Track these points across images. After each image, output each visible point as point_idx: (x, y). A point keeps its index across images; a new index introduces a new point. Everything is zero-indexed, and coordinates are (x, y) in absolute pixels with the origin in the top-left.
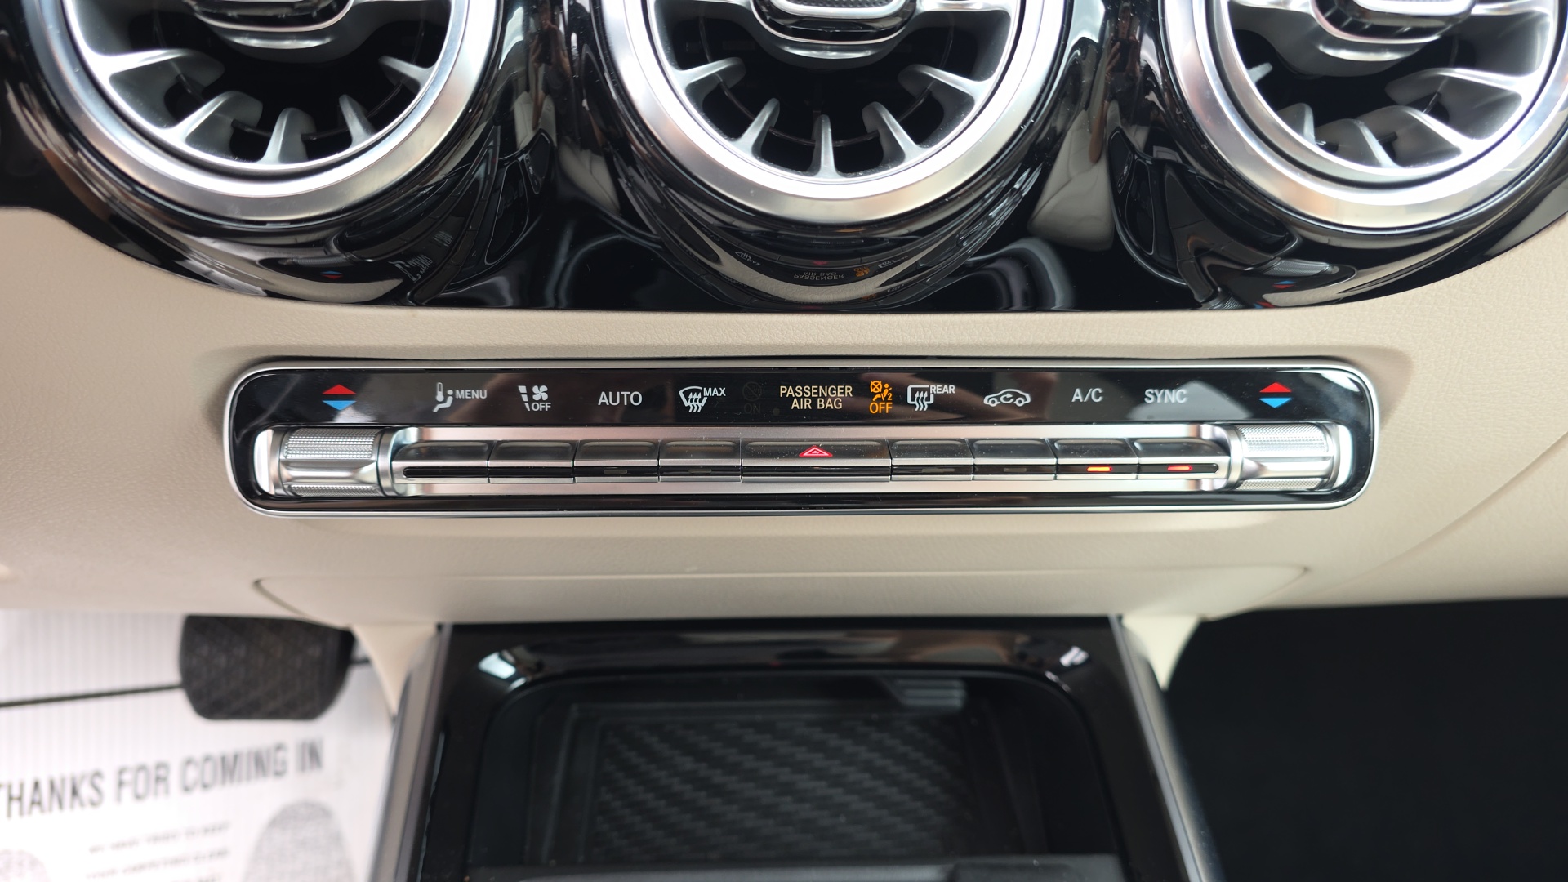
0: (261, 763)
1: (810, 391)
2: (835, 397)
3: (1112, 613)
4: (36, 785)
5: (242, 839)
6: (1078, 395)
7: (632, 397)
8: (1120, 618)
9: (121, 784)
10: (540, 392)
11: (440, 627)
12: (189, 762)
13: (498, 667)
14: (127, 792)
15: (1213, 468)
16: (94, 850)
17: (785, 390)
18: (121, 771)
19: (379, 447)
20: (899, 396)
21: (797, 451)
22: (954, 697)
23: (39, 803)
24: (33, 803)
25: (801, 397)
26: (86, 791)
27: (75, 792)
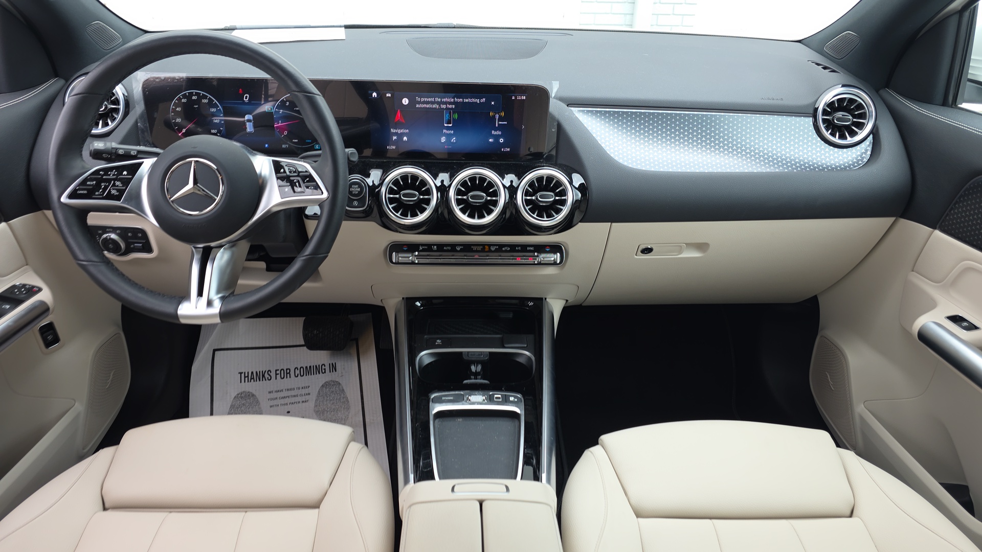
0: (319, 369)
1: (476, 247)
2: (479, 248)
3: (544, 297)
4: (252, 373)
5: (314, 390)
6: (517, 248)
7: (449, 248)
8: (546, 299)
9: (276, 374)
10: (435, 247)
11: (403, 298)
12: (296, 368)
13: (418, 304)
14: (278, 376)
15: (536, 259)
16: (270, 392)
17: (472, 247)
18: (276, 371)
19: (413, 255)
20: (490, 248)
21: (474, 256)
22: (511, 315)
23: (253, 378)
24: (251, 379)
25: (475, 248)
26: (266, 376)
27: (263, 376)
